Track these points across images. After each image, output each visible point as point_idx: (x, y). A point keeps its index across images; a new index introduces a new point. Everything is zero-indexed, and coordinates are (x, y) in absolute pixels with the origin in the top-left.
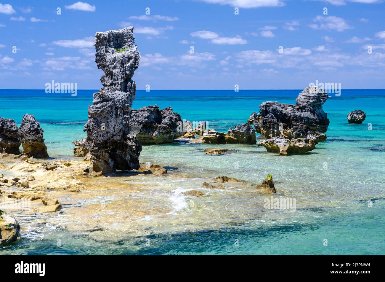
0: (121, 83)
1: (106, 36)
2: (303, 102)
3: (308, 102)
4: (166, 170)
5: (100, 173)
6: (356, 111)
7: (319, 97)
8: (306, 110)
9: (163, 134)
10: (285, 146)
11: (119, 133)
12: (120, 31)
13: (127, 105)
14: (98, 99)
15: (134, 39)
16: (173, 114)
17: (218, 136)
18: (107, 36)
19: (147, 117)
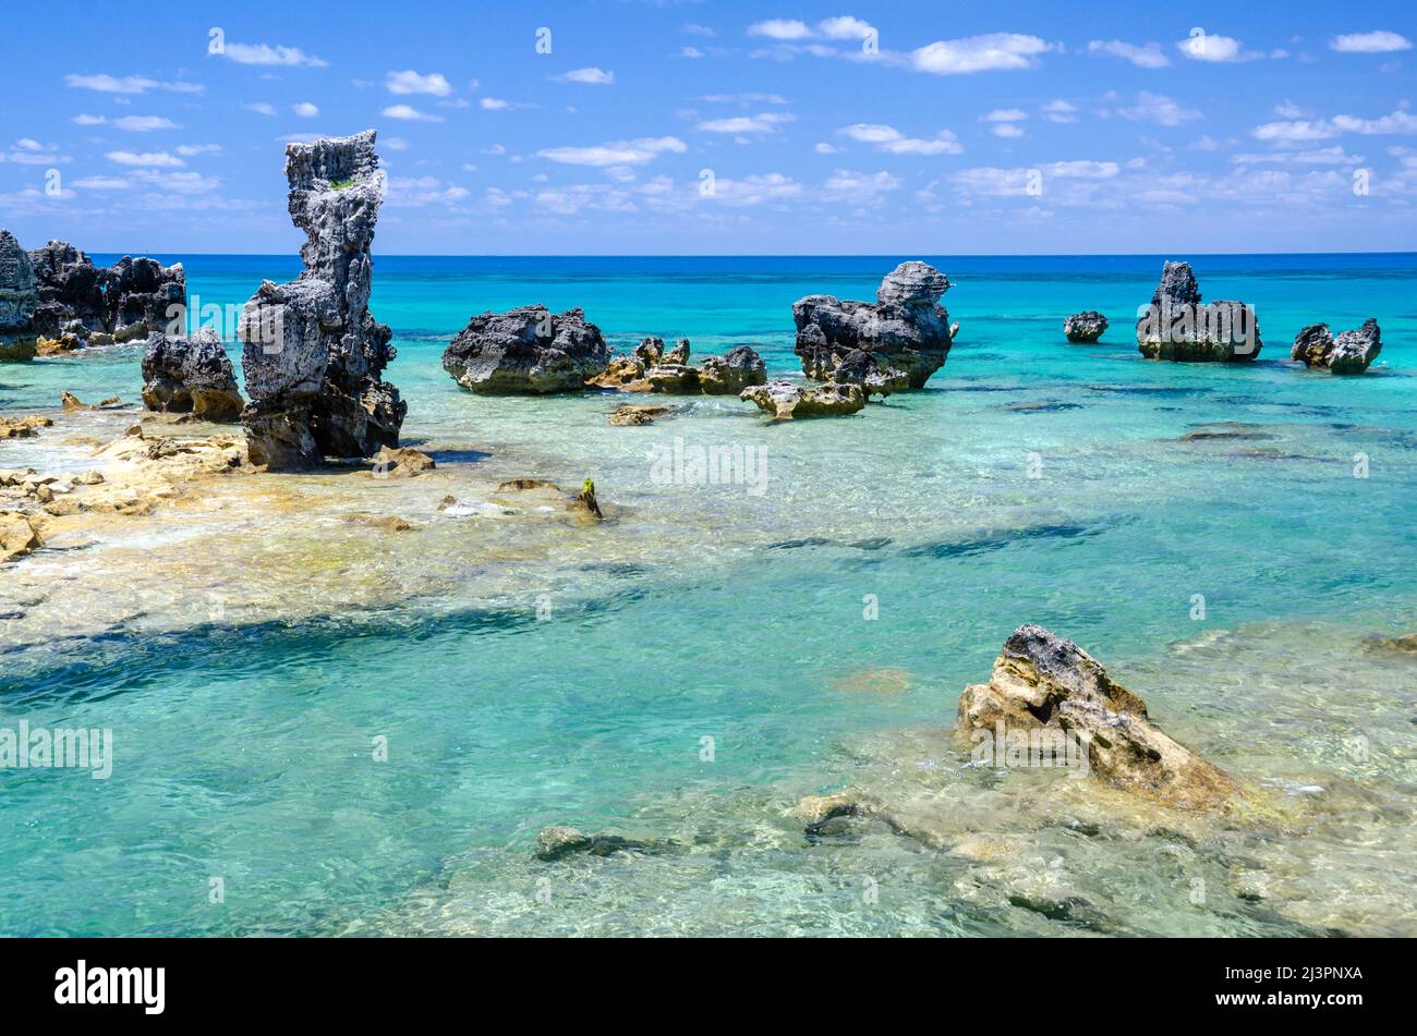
0: (335, 262)
1: (308, 152)
2: (890, 298)
3: (899, 297)
4: (431, 460)
5: (265, 467)
6: (1084, 313)
7: (926, 287)
8: (893, 316)
9: (555, 371)
10: (789, 401)
11: (314, 376)
12: (345, 141)
13: (329, 311)
14: (257, 298)
15: (376, 158)
16: (580, 325)
17: (681, 375)
18: (310, 152)
19: (519, 332)
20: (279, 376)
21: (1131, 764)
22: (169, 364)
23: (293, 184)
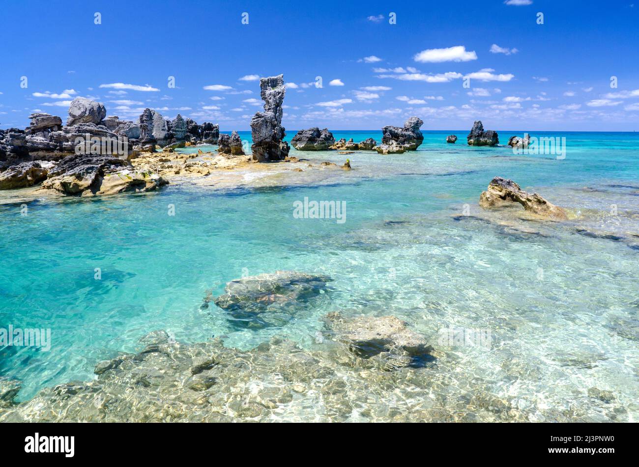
0: (273, 108)
1: (266, 80)
3: (410, 126)
5: (257, 161)
7: (417, 123)
8: (409, 131)
9: (321, 144)
10: (387, 149)
11: (269, 137)
13: (273, 120)
14: (255, 116)
15: (283, 82)
16: (327, 132)
17: (354, 145)
19: (311, 134)
20: (261, 136)
21: (537, 205)
22: (225, 141)
23: (262, 89)
